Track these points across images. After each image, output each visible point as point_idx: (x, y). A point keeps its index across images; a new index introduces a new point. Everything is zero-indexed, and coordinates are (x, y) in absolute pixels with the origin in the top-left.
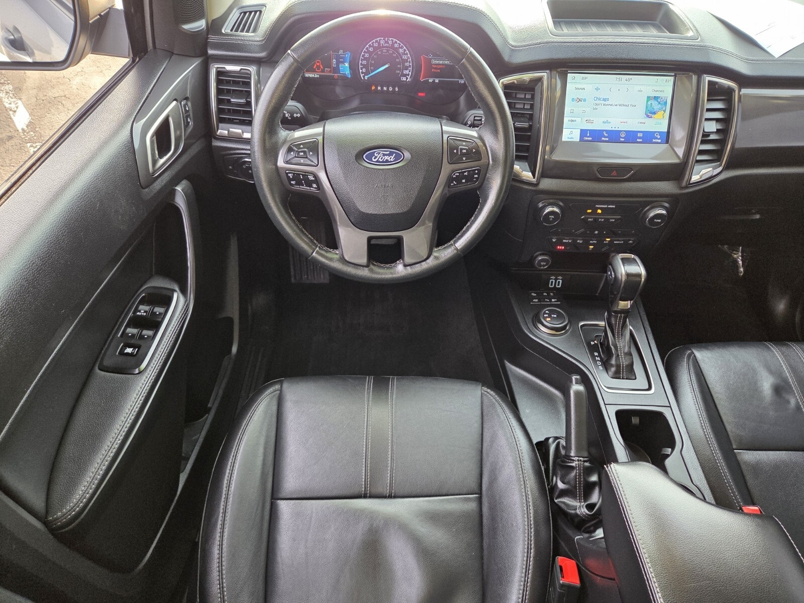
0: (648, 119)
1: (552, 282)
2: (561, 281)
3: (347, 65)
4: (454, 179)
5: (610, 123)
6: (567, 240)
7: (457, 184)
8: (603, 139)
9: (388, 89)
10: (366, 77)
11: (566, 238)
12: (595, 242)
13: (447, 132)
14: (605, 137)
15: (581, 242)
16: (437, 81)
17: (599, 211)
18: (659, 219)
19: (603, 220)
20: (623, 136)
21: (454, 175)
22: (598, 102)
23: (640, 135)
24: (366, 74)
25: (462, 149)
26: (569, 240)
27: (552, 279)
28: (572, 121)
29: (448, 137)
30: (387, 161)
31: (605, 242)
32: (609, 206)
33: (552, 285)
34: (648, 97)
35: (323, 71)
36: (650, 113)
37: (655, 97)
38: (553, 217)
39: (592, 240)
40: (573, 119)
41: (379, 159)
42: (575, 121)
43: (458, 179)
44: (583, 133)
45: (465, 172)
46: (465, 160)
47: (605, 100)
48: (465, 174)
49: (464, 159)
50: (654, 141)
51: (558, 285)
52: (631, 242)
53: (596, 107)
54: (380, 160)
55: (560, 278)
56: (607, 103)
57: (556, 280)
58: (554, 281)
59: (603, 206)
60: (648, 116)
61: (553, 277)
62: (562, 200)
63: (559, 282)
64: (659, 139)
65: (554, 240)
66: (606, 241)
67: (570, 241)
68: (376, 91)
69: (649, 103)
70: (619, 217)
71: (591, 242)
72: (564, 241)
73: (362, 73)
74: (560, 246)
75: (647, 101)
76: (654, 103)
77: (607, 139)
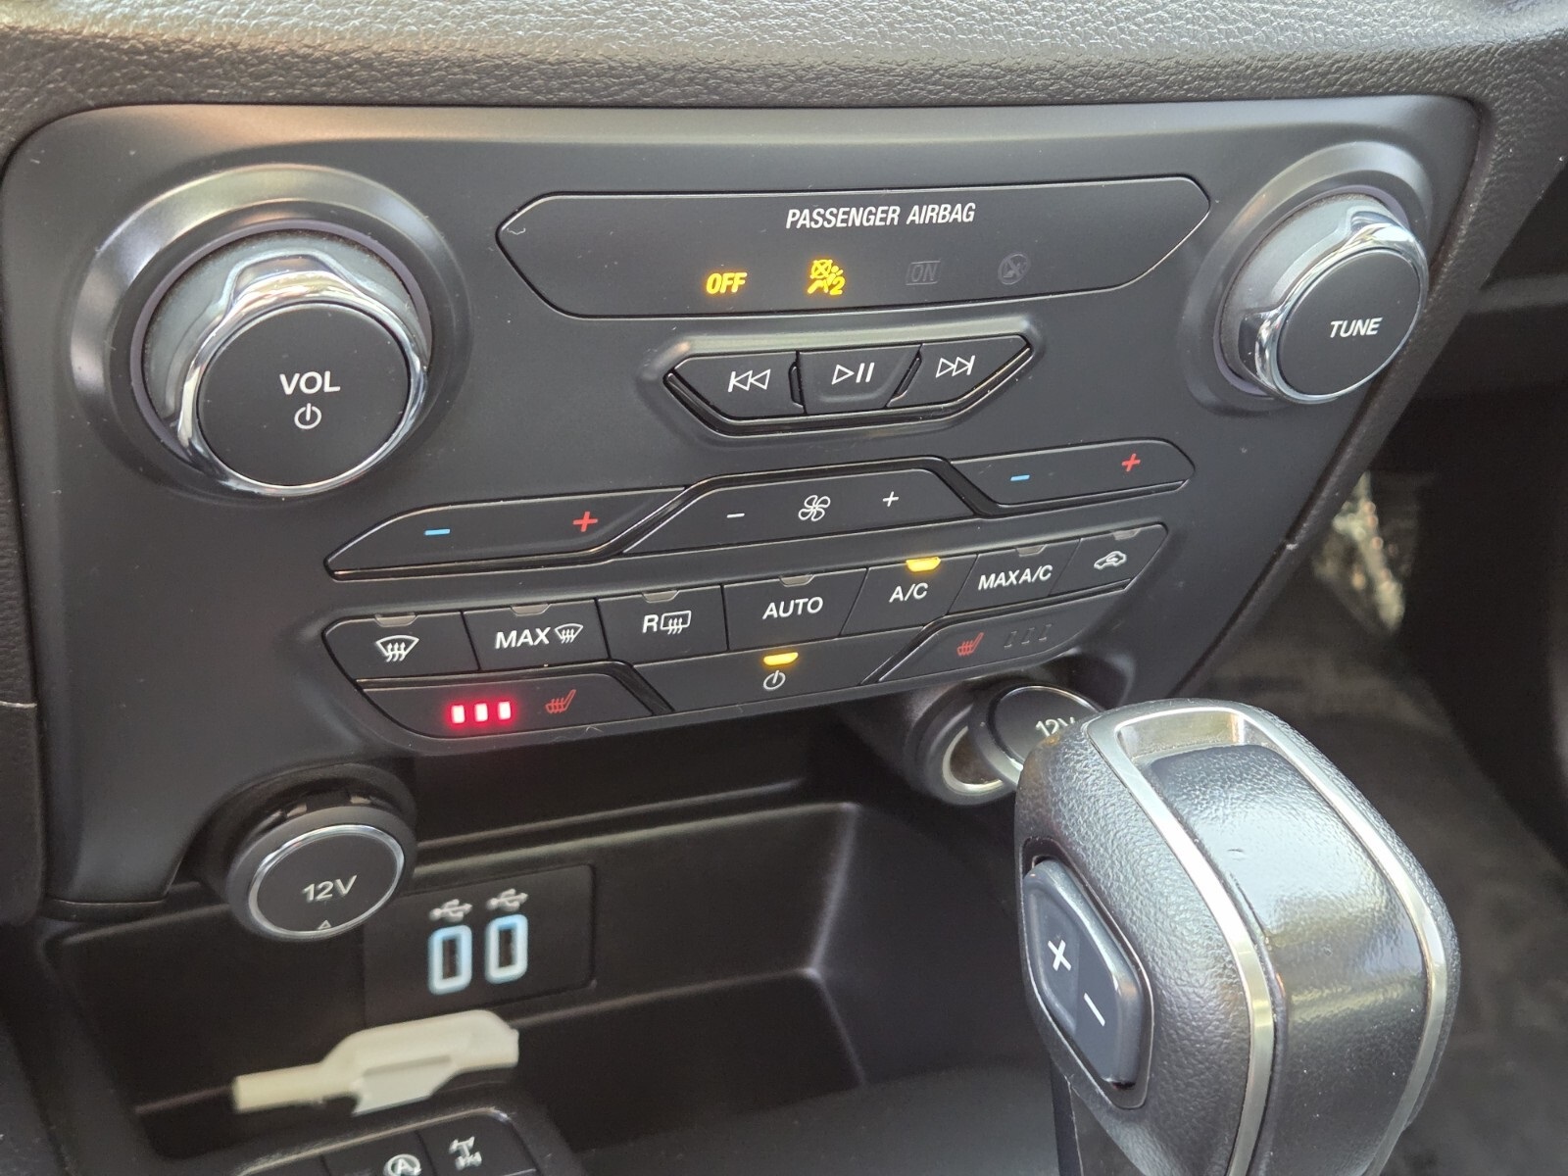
1: (451, 947)
2: (520, 925)
6: (533, 624)
12: (814, 605)
15: (675, 627)
17: (826, 277)
18: (1365, 317)
19: (866, 372)
26: (551, 619)
27: (444, 923)
31: (898, 594)
32: (916, 216)
33: (451, 970)
38: (325, 383)
39: (785, 595)
51: (506, 959)
52: (1111, 560)
55: (510, 898)
57: (478, 923)
58: (464, 935)
59: (858, 217)
61: (454, 909)
62: (405, 172)
63: (507, 936)
66: (907, 579)
70: (1019, 324)
71: (771, 611)
72: (501, 640)
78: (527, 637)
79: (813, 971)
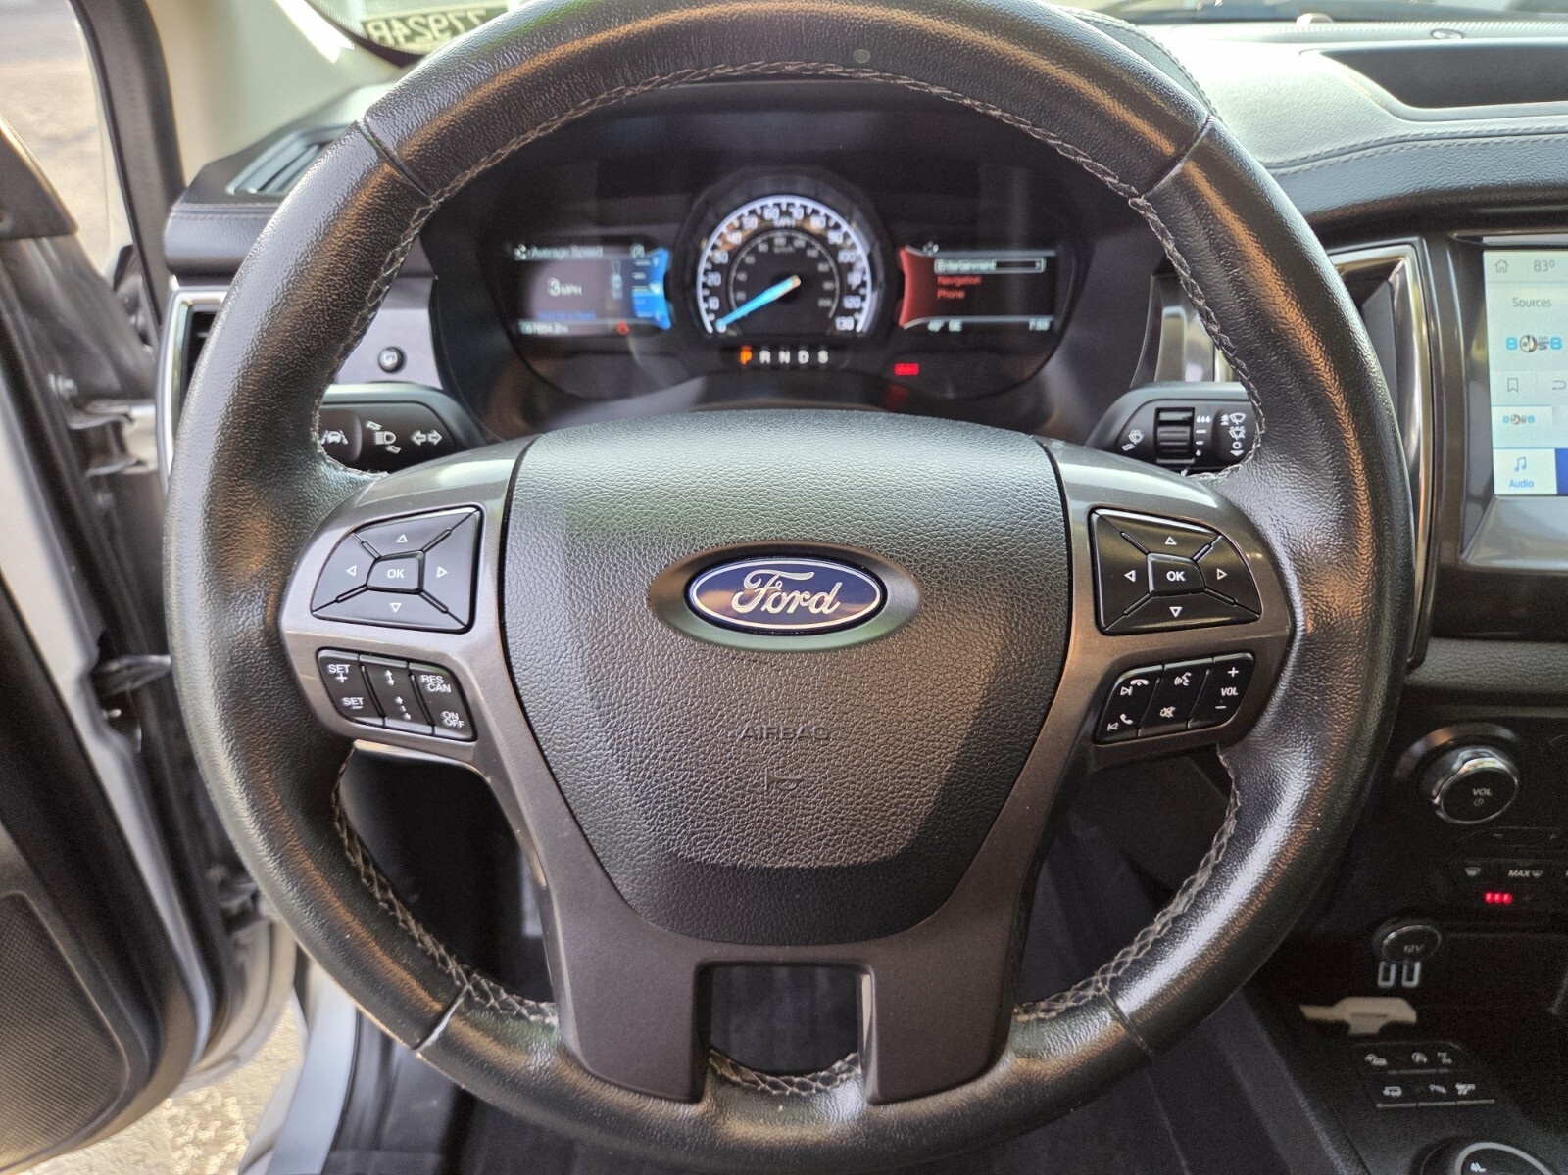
1: (1387, 969)
3: (657, 289)
4: (1123, 704)
6: (1525, 869)
7: (1136, 726)
9: (794, 357)
10: (722, 327)
11: (1520, 862)
13: (1084, 491)
16: (955, 325)
21: (1127, 683)
24: (720, 314)
25: (1161, 570)
26: (1531, 868)
28: (1522, 420)
29: (1092, 510)
30: (803, 614)
33: (1386, 978)
38: (1486, 793)
40: (1522, 412)
41: (763, 601)
42: (1531, 419)
43: (1143, 705)
45: (1180, 672)
46: (1181, 616)
48: (1178, 681)
49: (1176, 610)
51: (1410, 979)
54: (768, 606)
58: (1393, 965)
62: (1507, 723)
63: (1412, 969)
65: (1472, 873)
67: (1536, 875)
68: (755, 366)
72: (1512, 873)
73: (708, 311)
74: (1494, 893)
78: (1521, 874)
79: (1554, 1010)
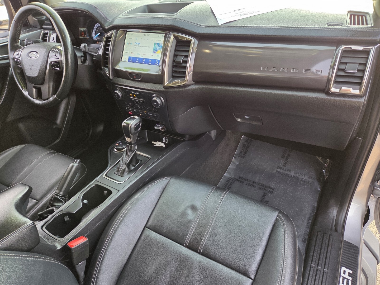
0: (154, 54)
5: (140, 54)
8: (136, 61)
14: (137, 61)
15: (136, 111)
17: (135, 95)
18: (155, 103)
19: (138, 100)
20: (144, 60)
22: (136, 45)
23: (150, 61)
32: (137, 94)
34: (155, 43)
35: (84, 36)
36: (155, 51)
37: (158, 43)
38: (117, 95)
40: (127, 52)
44: (130, 58)
47: (139, 44)
50: (155, 64)
52: (155, 115)
53: (135, 47)
56: (139, 45)
59: (135, 93)
60: (154, 52)
61: (164, 137)
62: (120, 88)
64: (157, 63)
69: (155, 46)
75: (154, 45)
76: (157, 46)
77: (138, 62)
